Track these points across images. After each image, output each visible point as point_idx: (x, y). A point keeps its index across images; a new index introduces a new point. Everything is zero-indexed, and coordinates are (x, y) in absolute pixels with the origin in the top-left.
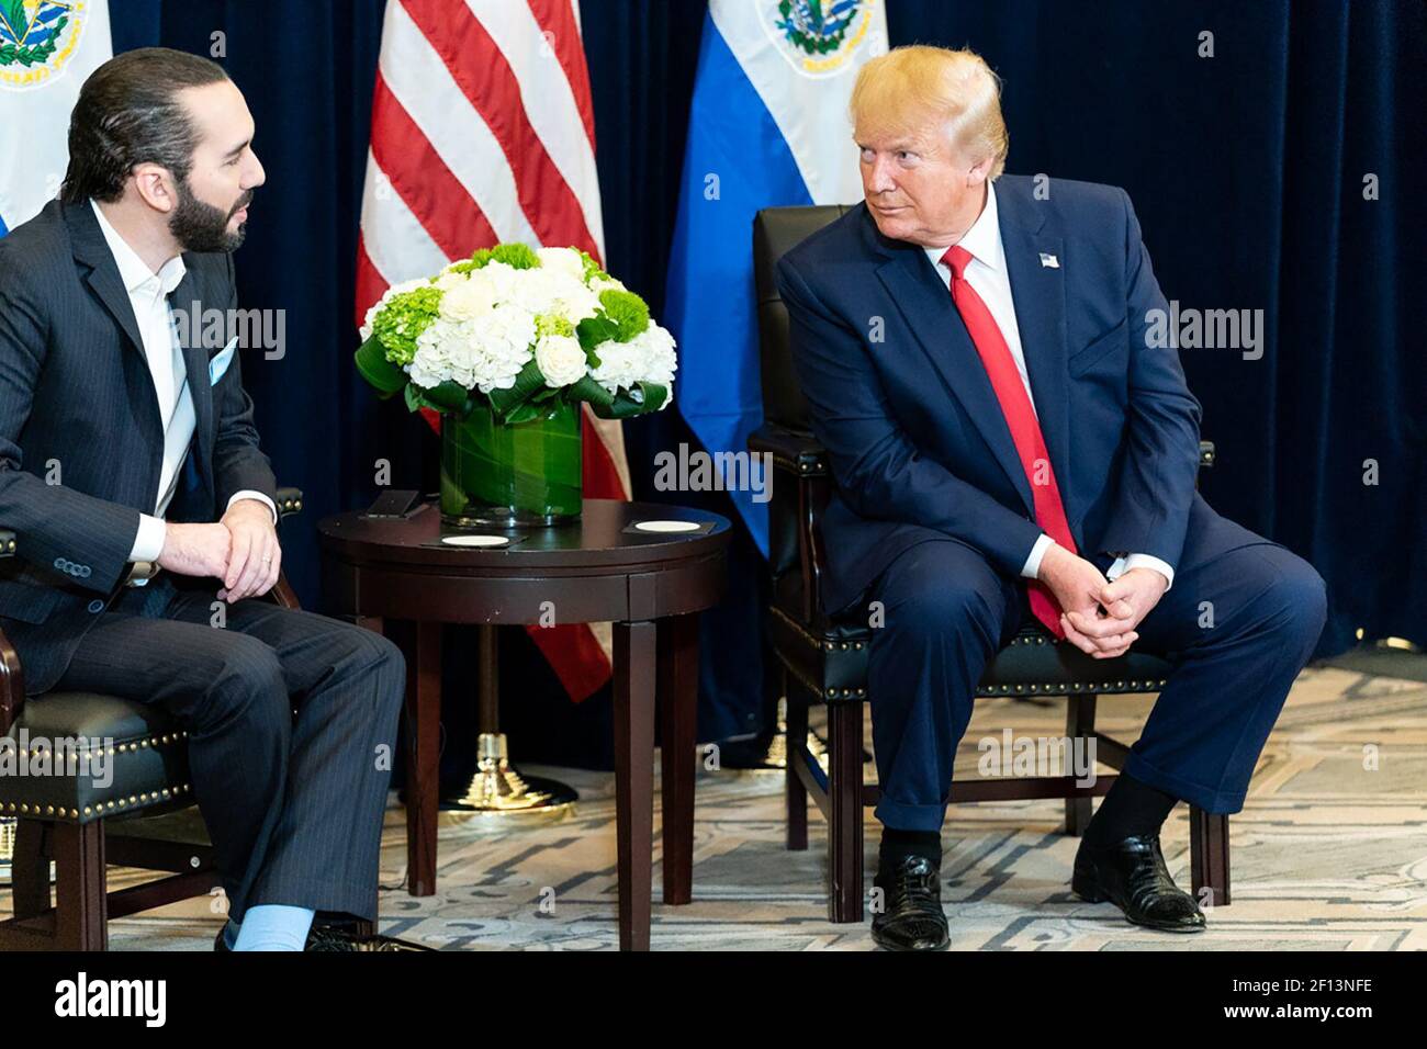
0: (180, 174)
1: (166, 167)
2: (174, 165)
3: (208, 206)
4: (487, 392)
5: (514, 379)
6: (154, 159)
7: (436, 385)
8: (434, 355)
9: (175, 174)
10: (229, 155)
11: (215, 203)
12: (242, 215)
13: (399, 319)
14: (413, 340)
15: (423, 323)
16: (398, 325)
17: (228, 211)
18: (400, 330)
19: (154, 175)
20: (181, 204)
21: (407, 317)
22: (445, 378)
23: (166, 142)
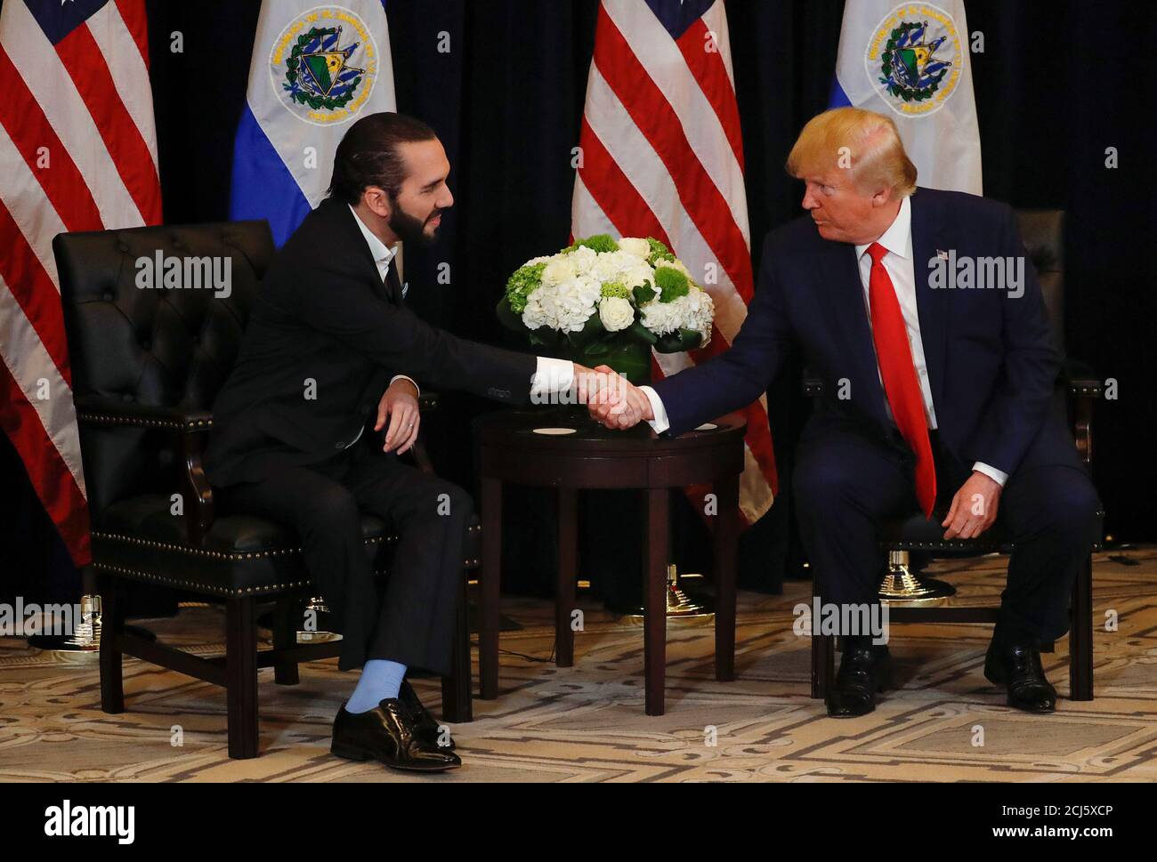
0: (393, 195)
1: (384, 190)
2: (389, 189)
3: (410, 216)
4: (567, 333)
5: (583, 326)
6: (379, 184)
7: (538, 327)
8: (536, 308)
9: (390, 194)
10: (426, 187)
11: (415, 215)
12: (436, 222)
13: (517, 284)
14: (525, 297)
15: (532, 286)
16: (517, 287)
17: (423, 220)
18: (517, 291)
19: (376, 193)
20: (394, 212)
21: (522, 283)
22: (542, 324)
23: (386, 174)
